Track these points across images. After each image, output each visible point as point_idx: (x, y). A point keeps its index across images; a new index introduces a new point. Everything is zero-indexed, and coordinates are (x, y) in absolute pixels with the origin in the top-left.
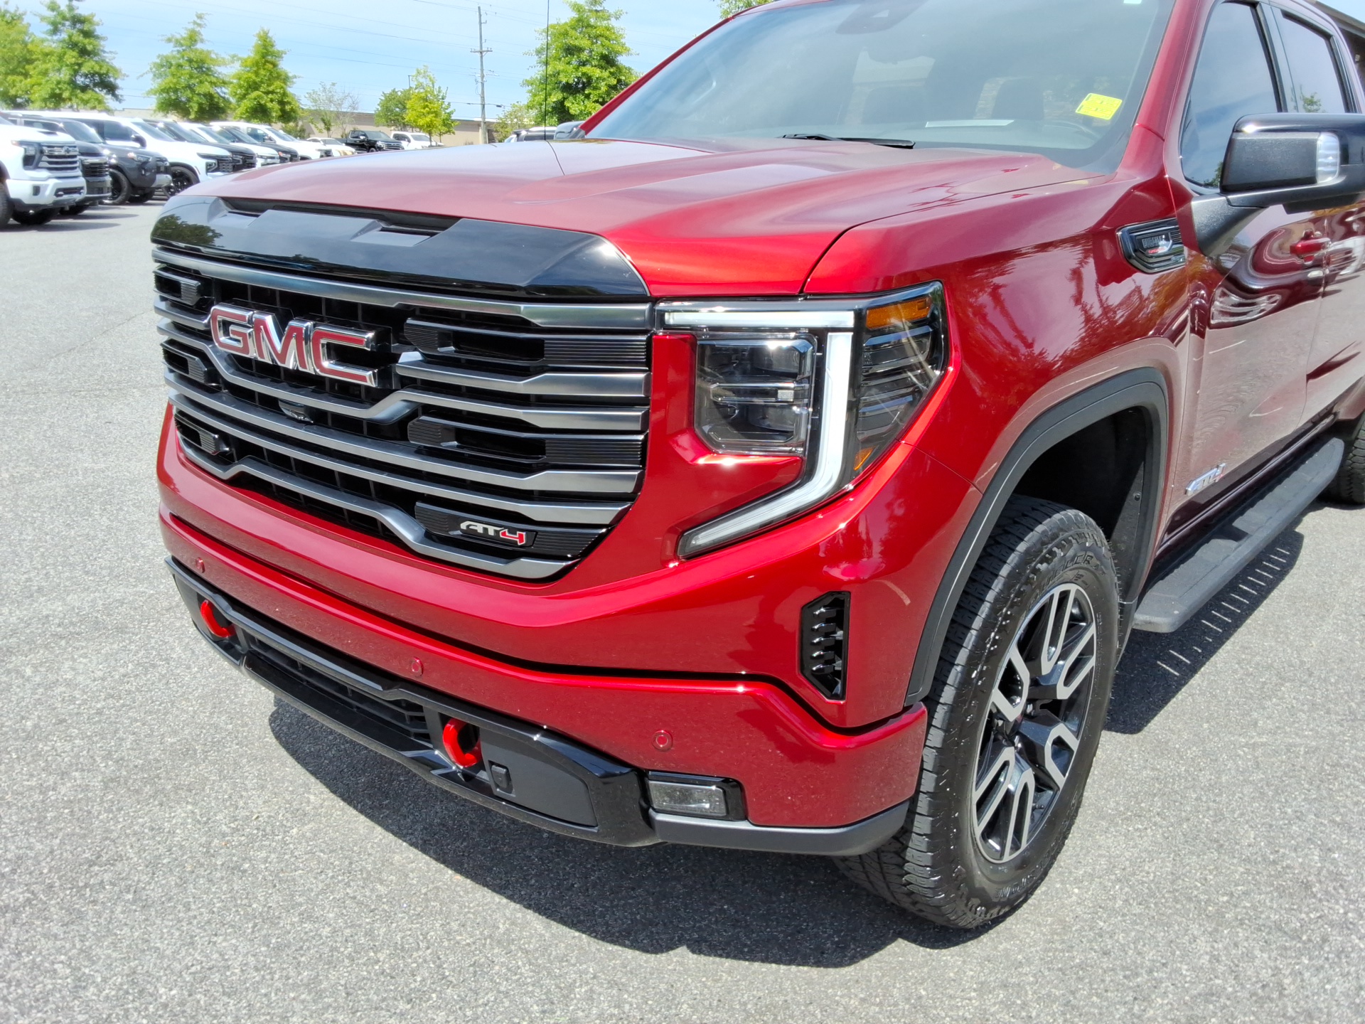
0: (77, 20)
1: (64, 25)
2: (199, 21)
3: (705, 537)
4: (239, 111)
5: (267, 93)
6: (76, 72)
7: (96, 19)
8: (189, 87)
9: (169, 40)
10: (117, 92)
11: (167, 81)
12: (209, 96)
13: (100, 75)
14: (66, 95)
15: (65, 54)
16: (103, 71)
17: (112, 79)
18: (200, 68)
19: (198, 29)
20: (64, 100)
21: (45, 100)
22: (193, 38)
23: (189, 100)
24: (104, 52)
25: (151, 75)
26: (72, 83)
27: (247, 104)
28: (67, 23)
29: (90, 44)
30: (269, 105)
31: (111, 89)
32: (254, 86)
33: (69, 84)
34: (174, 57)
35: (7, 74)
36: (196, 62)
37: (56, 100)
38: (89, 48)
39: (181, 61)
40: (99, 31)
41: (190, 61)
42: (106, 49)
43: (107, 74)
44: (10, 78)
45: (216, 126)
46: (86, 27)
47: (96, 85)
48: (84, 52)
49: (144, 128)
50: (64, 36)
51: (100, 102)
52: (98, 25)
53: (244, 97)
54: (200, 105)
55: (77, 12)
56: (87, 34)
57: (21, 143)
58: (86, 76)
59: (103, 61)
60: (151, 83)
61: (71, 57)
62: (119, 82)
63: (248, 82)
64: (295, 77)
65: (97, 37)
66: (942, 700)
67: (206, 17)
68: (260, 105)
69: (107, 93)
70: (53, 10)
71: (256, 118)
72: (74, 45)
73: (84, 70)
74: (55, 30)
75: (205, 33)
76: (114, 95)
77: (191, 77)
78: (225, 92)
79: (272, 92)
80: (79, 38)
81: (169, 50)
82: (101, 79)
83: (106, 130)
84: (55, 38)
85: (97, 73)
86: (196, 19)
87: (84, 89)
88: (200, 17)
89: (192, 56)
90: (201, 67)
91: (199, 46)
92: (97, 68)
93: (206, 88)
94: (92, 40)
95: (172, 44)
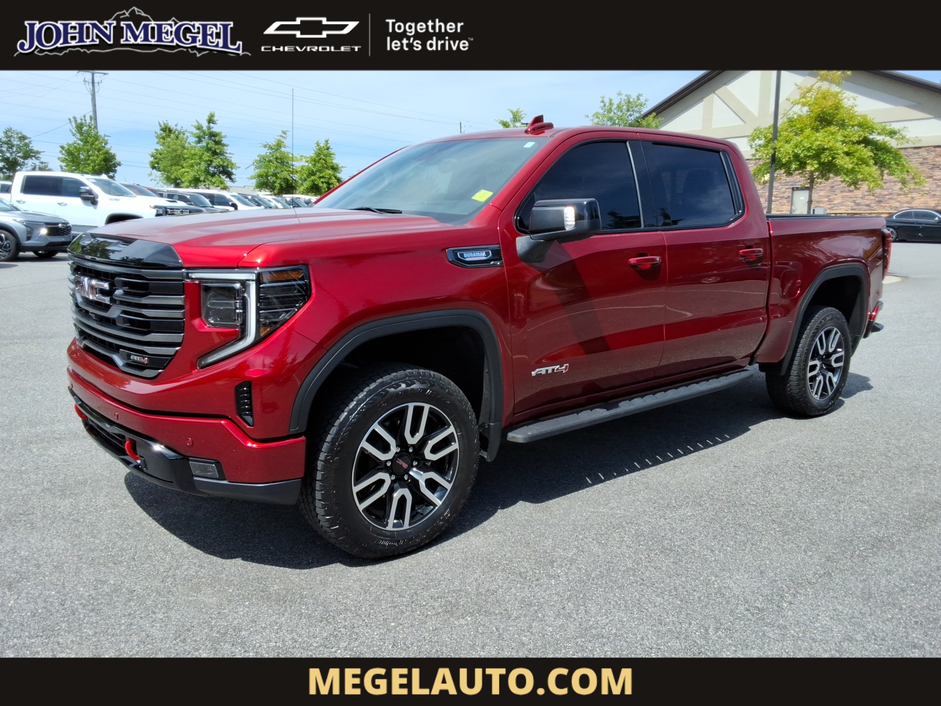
0: (212, 135)
1: (204, 138)
2: (283, 135)
3: (211, 359)
4: (302, 188)
5: (320, 178)
6: (209, 165)
7: (223, 134)
8: (275, 175)
9: (265, 146)
10: (233, 177)
11: (262, 170)
12: (286, 180)
13: (223, 167)
14: (202, 178)
15: (203, 154)
16: (225, 164)
17: (230, 169)
18: (282, 163)
19: (283, 140)
20: (201, 181)
21: (190, 182)
22: (279, 145)
23: (274, 182)
24: (226, 153)
25: (253, 167)
26: (207, 172)
27: (307, 184)
28: (207, 137)
29: (218, 149)
30: (321, 185)
31: (229, 175)
32: (312, 173)
33: (204, 172)
34: (267, 156)
35: (172, 165)
36: (280, 159)
37: (196, 182)
38: (218, 151)
39: (271, 158)
40: (224, 141)
41: (277, 158)
42: (227, 152)
43: (227, 166)
44: (174, 168)
45: (288, 197)
46: (217, 139)
47: (220, 173)
48: (215, 153)
49: (239, 199)
50: (204, 144)
51: (222, 183)
52: (224, 137)
53: (305, 180)
54: (281, 185)
55: (212, 130)
56: (218, 143)
57: (155, 207)
58: (215, 167)
59: (226, 158)
60: (253, 171)
61: (207, 156)
62: (234, 171)
63: (309, 170)
64: (342, 167)
65: (224, 145)
66: (326, 440)
67: (287, 133)
68: (315, 185)
69: (226, 177)
70: (198, 129)
71: (313, 192)
72: (208, 149)
73: (214, 164)
74: (200, 141)
75: (287, 142)
76: (231, 179)
77: (276, 168)
78: (296, 177)
79: (323, 177)
80: (212, 145)
81: (265, 152)
82: (223, 169)
83: (215, 200)
84: (199, 145)
85: (221, 166)
86: (282, 134)
87: (213, 175)
88: (284, 133)
89: (278, 155)
90: (282, 161)
91: (283, 149)
92: (221, 163)
93: (285, 174)
94: (220, 146)
95: (266, 149)
